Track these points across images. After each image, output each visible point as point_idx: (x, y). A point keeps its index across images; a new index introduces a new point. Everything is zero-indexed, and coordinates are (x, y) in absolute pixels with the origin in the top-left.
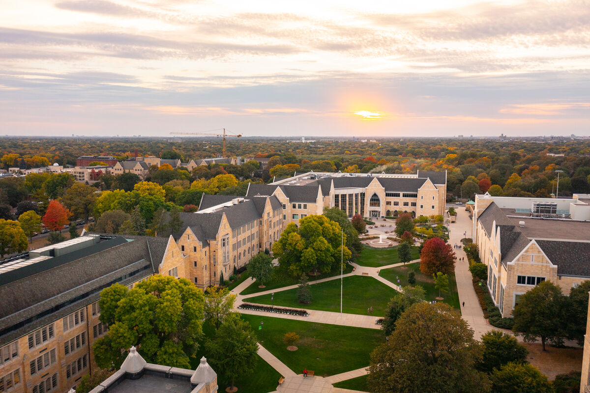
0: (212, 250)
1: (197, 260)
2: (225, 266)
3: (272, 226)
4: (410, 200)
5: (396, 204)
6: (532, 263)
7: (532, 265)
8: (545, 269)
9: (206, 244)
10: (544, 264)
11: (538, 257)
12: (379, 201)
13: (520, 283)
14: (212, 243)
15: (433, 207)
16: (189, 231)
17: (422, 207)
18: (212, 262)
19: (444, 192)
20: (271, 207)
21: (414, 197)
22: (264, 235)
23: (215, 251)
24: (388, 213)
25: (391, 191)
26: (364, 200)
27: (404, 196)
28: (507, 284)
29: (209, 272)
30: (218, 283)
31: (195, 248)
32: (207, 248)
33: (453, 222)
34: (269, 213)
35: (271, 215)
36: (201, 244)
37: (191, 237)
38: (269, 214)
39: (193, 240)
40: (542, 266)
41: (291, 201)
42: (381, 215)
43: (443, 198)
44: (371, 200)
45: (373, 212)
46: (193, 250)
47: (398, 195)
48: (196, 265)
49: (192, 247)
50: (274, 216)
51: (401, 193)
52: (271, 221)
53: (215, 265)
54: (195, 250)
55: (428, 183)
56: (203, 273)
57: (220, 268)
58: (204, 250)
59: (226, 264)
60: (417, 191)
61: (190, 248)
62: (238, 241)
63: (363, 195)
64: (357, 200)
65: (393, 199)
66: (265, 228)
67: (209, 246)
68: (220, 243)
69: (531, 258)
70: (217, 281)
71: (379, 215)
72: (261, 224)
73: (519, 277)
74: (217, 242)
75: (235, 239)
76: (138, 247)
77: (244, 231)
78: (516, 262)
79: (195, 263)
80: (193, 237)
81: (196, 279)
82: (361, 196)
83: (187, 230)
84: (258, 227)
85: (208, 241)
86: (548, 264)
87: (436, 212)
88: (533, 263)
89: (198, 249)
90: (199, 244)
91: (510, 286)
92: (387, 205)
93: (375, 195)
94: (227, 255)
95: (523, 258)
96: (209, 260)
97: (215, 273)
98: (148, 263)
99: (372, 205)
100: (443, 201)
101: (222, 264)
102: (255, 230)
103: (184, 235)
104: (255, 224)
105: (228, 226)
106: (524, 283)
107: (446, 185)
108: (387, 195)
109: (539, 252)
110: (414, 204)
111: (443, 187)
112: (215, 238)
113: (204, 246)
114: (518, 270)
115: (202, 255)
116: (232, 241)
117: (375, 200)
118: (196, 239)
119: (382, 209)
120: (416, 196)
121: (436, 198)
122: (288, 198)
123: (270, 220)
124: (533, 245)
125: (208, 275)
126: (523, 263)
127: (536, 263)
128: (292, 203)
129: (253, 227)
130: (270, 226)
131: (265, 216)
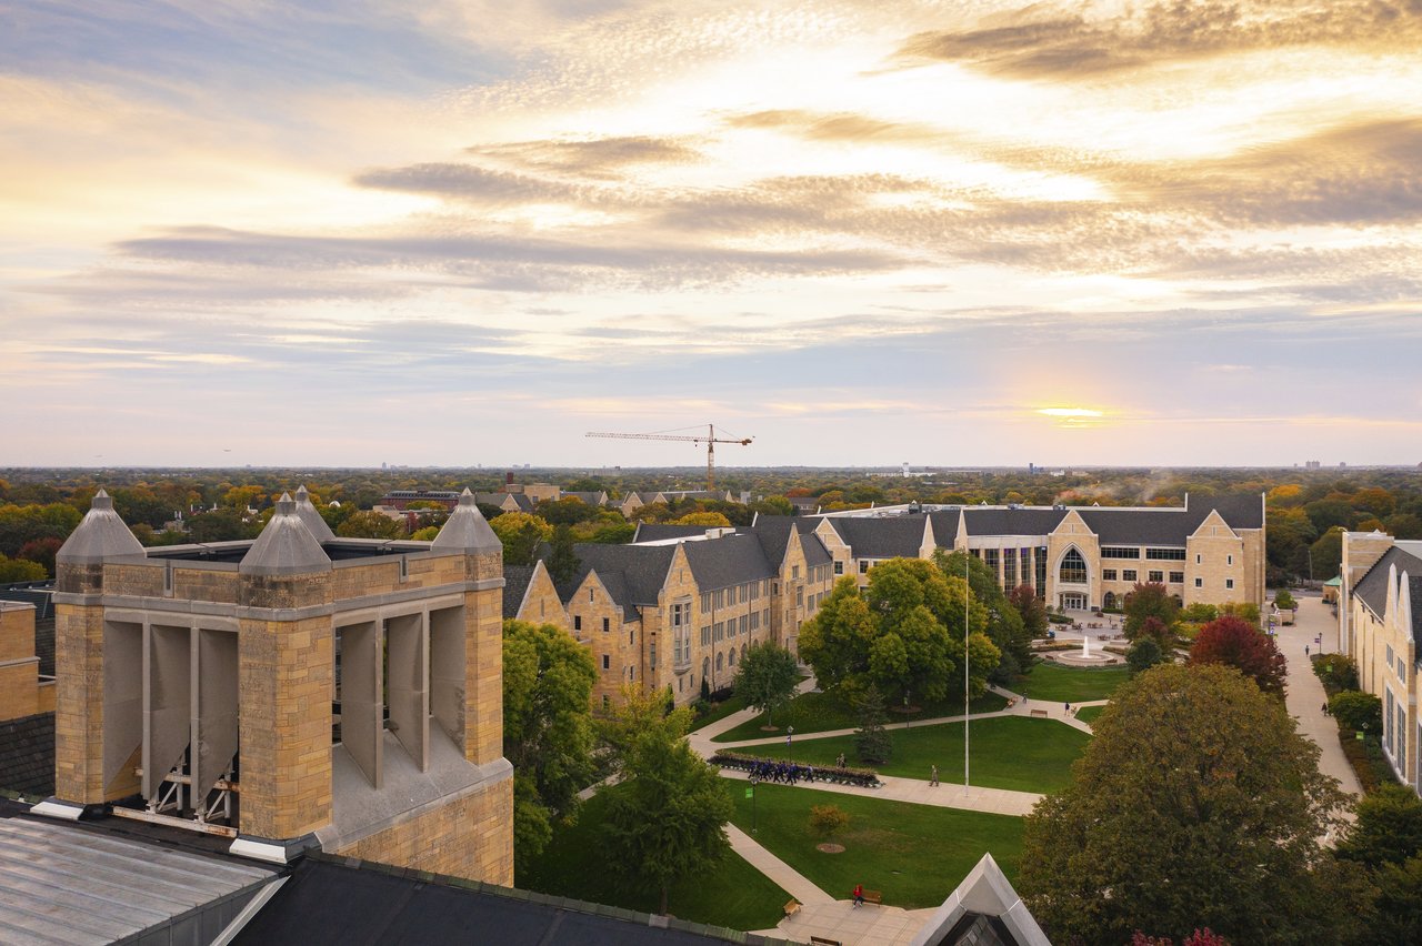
0: (648, 630)
1: (611, 652)
2: (679, 673)
3: (805, 602)
4: (1165, 566)
5: (1129, 575)
9: (632, 614)
12: (1084, 567)
14: (649, 612)
15: (1230, 583)
16: (593, 579)
18: (647, 660)
19: (1258, 548)
20: (802, 555)
21: (1177, 558)
22: (784, 621)
23: (654, 634)
24: (1109, 599)
25: (1114, 542)
26: (1044, 566)
27: (1151, 554)
29: (638, 685)
31: (606, 622)
32: (635, 626)
33: (1286, 624)
34: (797, 567)
35: (803, 571)
36: (621, 611)
37: (598, 595)
38: (795, 568)
39: (601, 603)
41: (856, 554)
42: (1090, 604)
43: (1258, 563)
44: (1062, 567)
45: (1067, 595)
46: (602, 627)
47: (1135, 554)
48: (606, 666)
49: (599, 619)
50: (811, 581)
51: (1143, 550)
52: (800, 588)
53: (653, 669)
54: (606, 627)
55: (1214, 521)
56: (622, 685)
57: (666, 677)
58: (628, 628)
59: (680, 668)
60: (1184, 544)
61: (594, 623)
62: (716, 622)
63: (1042, 554)
64: (1025, 566)
65: (1119, 565)
66: (786, 602)
67: (642, 622)
68: (667, 614)
71: (1085, 601)
72: (776, 592)
74: (660, 612)
75: (708, 617)
77: (732, 602)
79: (607, 659)
80: (603, 593)
81: (608, 699)
82: (1036, 554)
83: (588, 578)
84: (768, 598)
85: (639, 609)
87: (1238, 597)
89: (613, 625)
90: (615, 612)
92: (1105, 578)
93: (1073, 553)
94: (684, 647)
96: (639, 655)
97: (654, 688)
99: (1064, 578)
100: (1258, 572)
101: (671, 668)
102: (761, 603)
103: (581, 590)
104: (761, 591)
105: (688, 576)
107: (1263, 530)
108: (1106, 553)
110: (1177, 577)
111: (1256, 538)
112: (654, 602)
113: (627, 619)
115: (622, 642)
116: (698, 619)
117: (1074, 566)
118: (608, 598)
119: (1092, 589)
120: (1181, 555)
121: (1238, 560)
122: (849, 547)
123: (798, 584)
128: (860, 559)
129: (754, 595)
130: (800, 601)
131: (787, 574)
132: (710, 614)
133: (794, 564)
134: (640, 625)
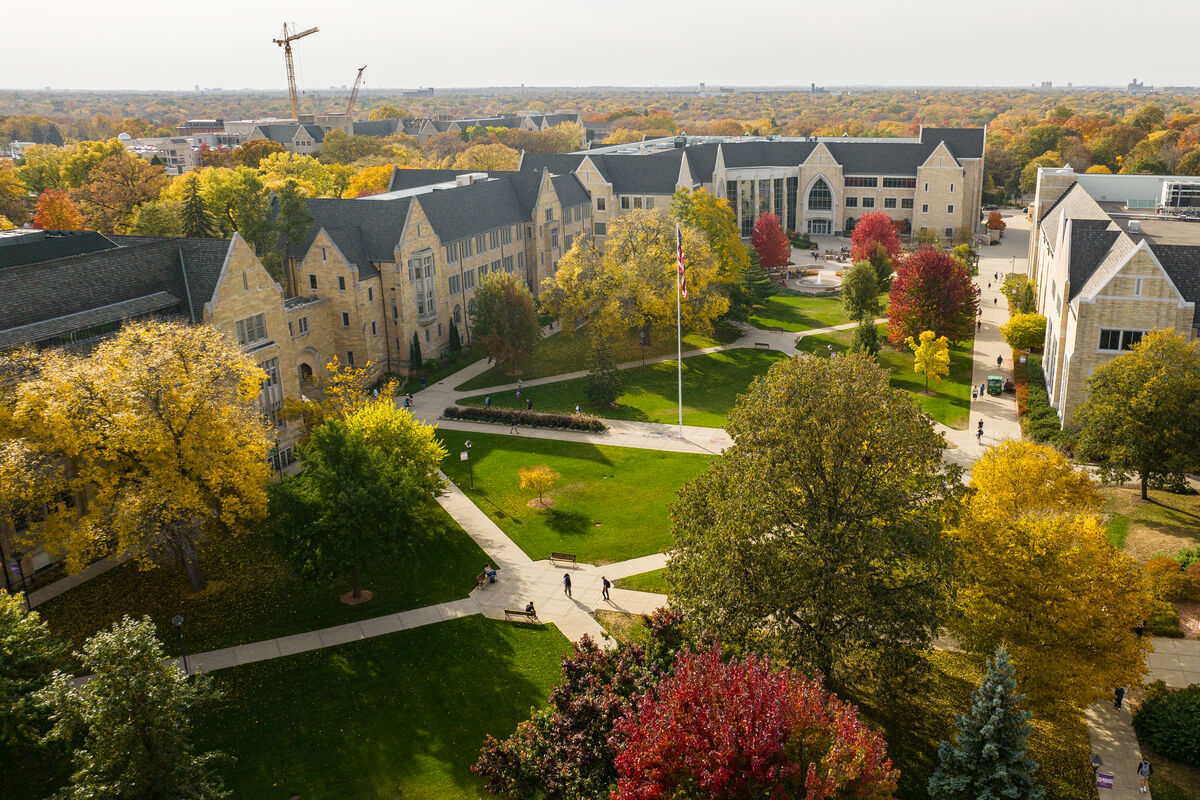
0: (387, 286)
1: (350, 310)
2: (424, 325)
3: (561, 243)
4: (898, 193)
5: (868, 203)
6: (1135, 297)
7: (1136, 303)
8: (1165, 313)
9: (369, 270)
10: (1163, 300)
11: (1153, 282)
12: (830, 195)
13: (1106, 347)
14: (387, 268)
15: (951, 209)
16: (323, 238)
17: (925, 208)
18: (390, 314)
19: (977, 176)
20: (556, 197)
21: (909, 187)
22: (539, 262)
23: (393, 289)
24: (850, 224)
25: (855, 172)
26: (795, 194)
27: (888, 183)
28: (1075, 349)
29: (382, 340)
30: (405, 364)
31: (342, 280)
32: (373, 282)
33: (994, 243)
34: (551, 210)
35: (557, 214)
36: (356, 270)
37: (331, 253)
38: (549, 213)
39: (334, 262)
40: (1160, 304)
41: (617, 190)
42: (834, 229)
43: (976, 190)
44: (811, 195)
45: (814, 221)
46: (337, 286)
47: (873, 183)
48: (346, 322)
49: (334, 276)
50: (566, 220)
51: (880, 178)
52: (554, 230)
53: (396, 323)
54: (342, 287)
55: (941, 152)
56: (364, 340)
57: (409, 327)
58: (365, 285)
59: (424, 320)
60: (915, 173)
61: (329, 282)
62: (465, 270)
63: (793, 182)
64: (778, 195)
65: (861, 193)
66: (540, 244)
67: (380, 278)
68: (405, 269)
69: (1136, 285)
70: (404, 361)
71: (829, 226)
72: (530, 236)
73: (1105, 333)
74: (398, 267)
75: (456, 266)
76: (148, 262)
77: (481, 249)
78: (1101, 297)
79: (346, 316)
80: (335, 252)
81: (350, 354)
82: (788, 184)
83: (319, 237)
84: (521, 243)
85: (377, 265)
86: (1173, 301)
87: (956, 221)
88: (1141, 297)
89: (348, 283)
90: (350, 271)
91: (1082, 354)
92: (847, 205)
93: (821, 182)
94: (426, 300)
95: (1115, 285)
96: (382, 309)
97: (398, 342)
98: (175, 300)
99: (813, 205)
100: (975, 196)
101: (414, 320)
102: (515, 248)
103: (313, 249)
104: (514, 236)
105: (427, 229)
106: (1114, 346)
107: (983, 159)
108: (849, 183)
109: (1155, 270)
110: (908, 203)
111: (976, 165)
112: (391, 258)
113: (363, 276)
114: (1101, 315)
115: (359, 298)
116: (443, 268)
117: (821, 196)
118: (341, 257)
119: (836, 215)
120: (912, 184)
121: (959, 188)
122: (610, 184)
123: (552, 226)
124: (1142, 254)
125: (381, 345)
126: (1116, 298)
127: (1147, 298)
128: (621, 196)
129: (506, 240)
130: (555, 243)
131: (540, 218)
132: (458, 263)
133: (547, 208)
134: (378, 281)
